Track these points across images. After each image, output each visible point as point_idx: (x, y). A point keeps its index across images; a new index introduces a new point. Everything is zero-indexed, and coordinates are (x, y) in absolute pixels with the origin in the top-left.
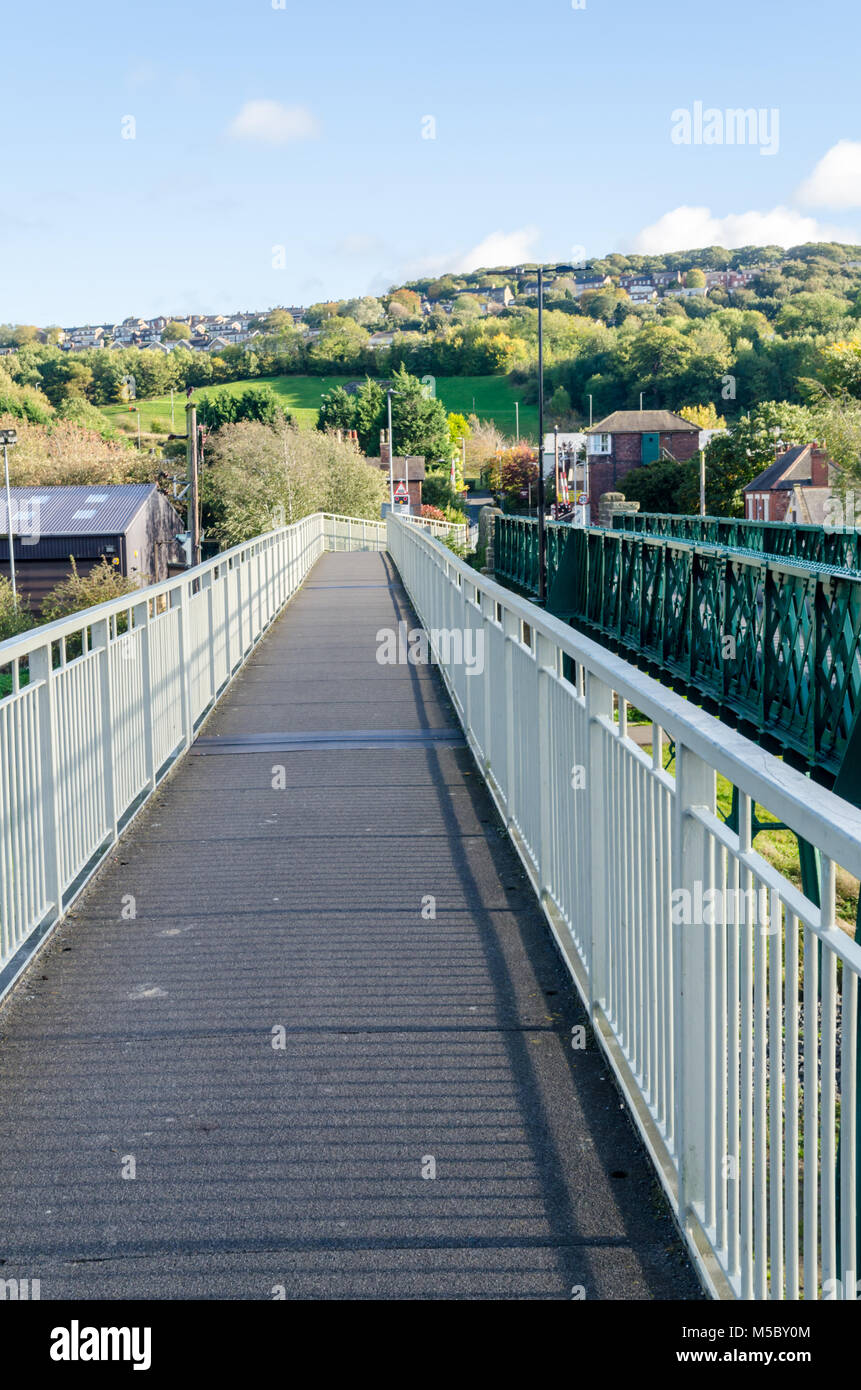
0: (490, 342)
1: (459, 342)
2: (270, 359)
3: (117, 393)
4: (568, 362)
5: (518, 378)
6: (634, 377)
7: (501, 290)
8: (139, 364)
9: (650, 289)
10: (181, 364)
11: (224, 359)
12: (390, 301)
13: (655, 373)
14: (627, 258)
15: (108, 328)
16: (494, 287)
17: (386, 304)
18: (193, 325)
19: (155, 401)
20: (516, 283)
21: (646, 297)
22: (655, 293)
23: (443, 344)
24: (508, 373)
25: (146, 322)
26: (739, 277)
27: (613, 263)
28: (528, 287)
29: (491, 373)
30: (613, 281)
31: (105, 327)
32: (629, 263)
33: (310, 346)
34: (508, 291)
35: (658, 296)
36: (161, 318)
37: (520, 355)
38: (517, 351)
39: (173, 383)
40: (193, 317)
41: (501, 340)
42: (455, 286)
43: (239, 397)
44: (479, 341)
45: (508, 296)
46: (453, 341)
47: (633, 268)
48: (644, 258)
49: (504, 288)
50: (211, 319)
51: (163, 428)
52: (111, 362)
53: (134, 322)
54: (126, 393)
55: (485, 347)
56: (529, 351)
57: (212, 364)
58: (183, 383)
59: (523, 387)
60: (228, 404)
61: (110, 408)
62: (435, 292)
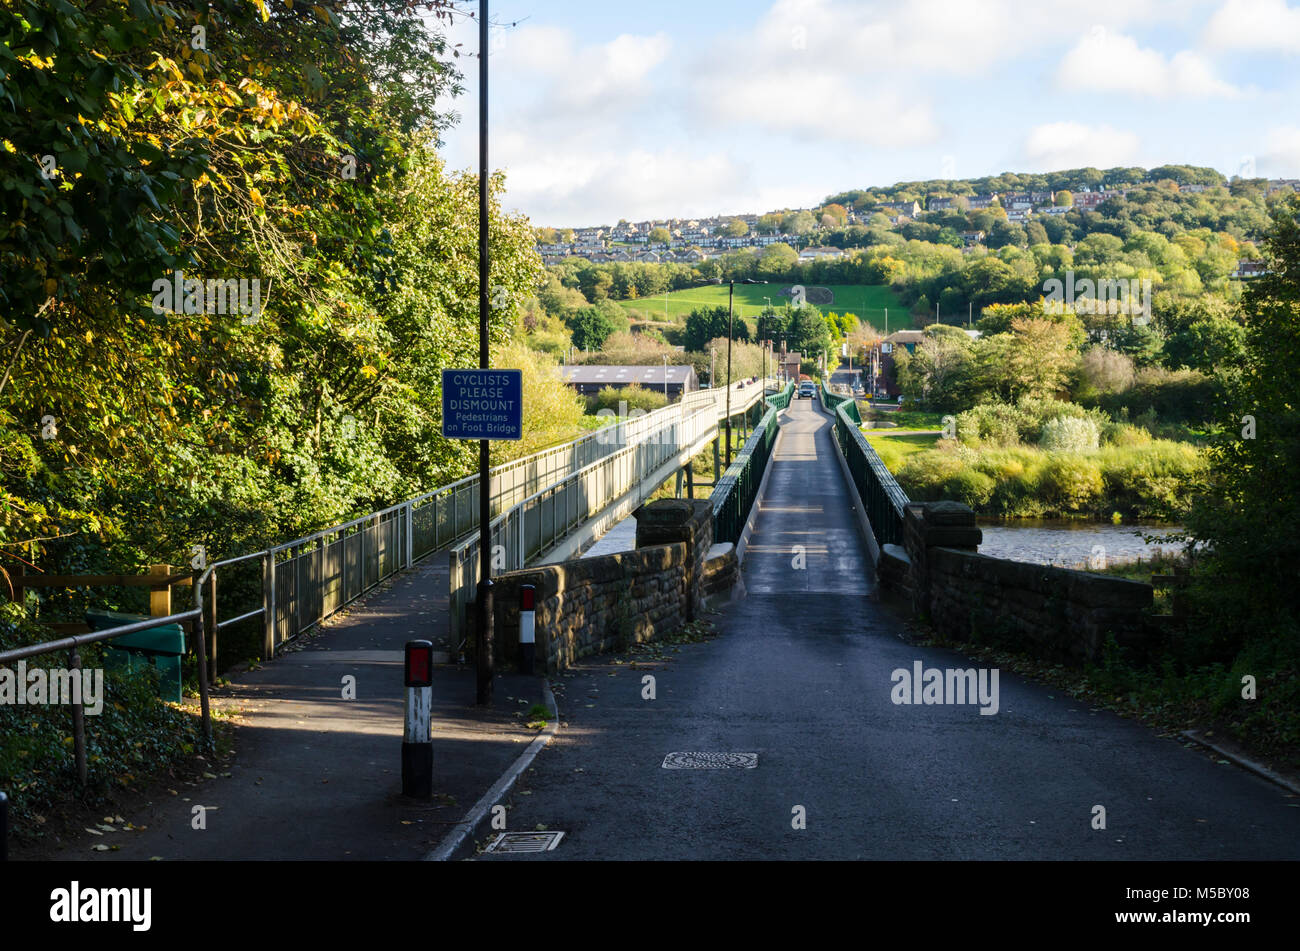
0: (880, 262)
1: (859, 261)
2: (731, 271)
3: (628, 292)
4: (929, 278)
5: (897, 288)
6: (971, 292)
7: (911, 204)
8: (644, 273)
9: (1028, 205)
10: (672, 274)
11: (700, 271)
12: (822, 214)
13: (985, 289)
14: (1018, 176)
15: (606, 229)
16: (906, 201)
17: (819, 218)
18: (671, 229)
19: (653, 298)
20: (924, 199)
21: (1022, 213)
22: (1030, 210)
23: (848, 263)
24: (891, 283)
25: (635, 225)
26: (1100, 196)
27: (1005, 180)
28: (933, 202)
29: (881, 283)
30: (1000, 199)
31: (603, 228)
32: (1018, 180)
33: (758, 262)
34: (916, 205)
35: (1033, 212)
36: (647, 223)
37: (901, 271)
38: (898, 269)
39: (665, 286)
40: (671, 221)
41: (888, 261)
42: (875, 200)
43: (714, 309)
44: (873, 261)
45: (917, 209)
46: (855, 261)
47: (1021, 185)
48: (1032, 176)
49: (914, 203)
50: (685, 223)
51: (660, 318)
52: (625, 271)
53: (624, 225)
54: (633, 291)
55: (876, 266)
56: (906, 269)
57: (692, 274)
58: (671, 286)
59: (900, 294)
60: (708, 313)
61: (623, 302)
62: (860, 205)
